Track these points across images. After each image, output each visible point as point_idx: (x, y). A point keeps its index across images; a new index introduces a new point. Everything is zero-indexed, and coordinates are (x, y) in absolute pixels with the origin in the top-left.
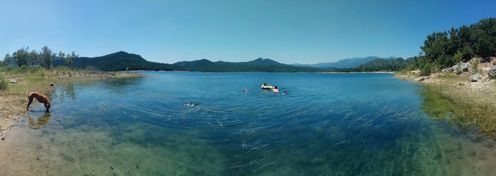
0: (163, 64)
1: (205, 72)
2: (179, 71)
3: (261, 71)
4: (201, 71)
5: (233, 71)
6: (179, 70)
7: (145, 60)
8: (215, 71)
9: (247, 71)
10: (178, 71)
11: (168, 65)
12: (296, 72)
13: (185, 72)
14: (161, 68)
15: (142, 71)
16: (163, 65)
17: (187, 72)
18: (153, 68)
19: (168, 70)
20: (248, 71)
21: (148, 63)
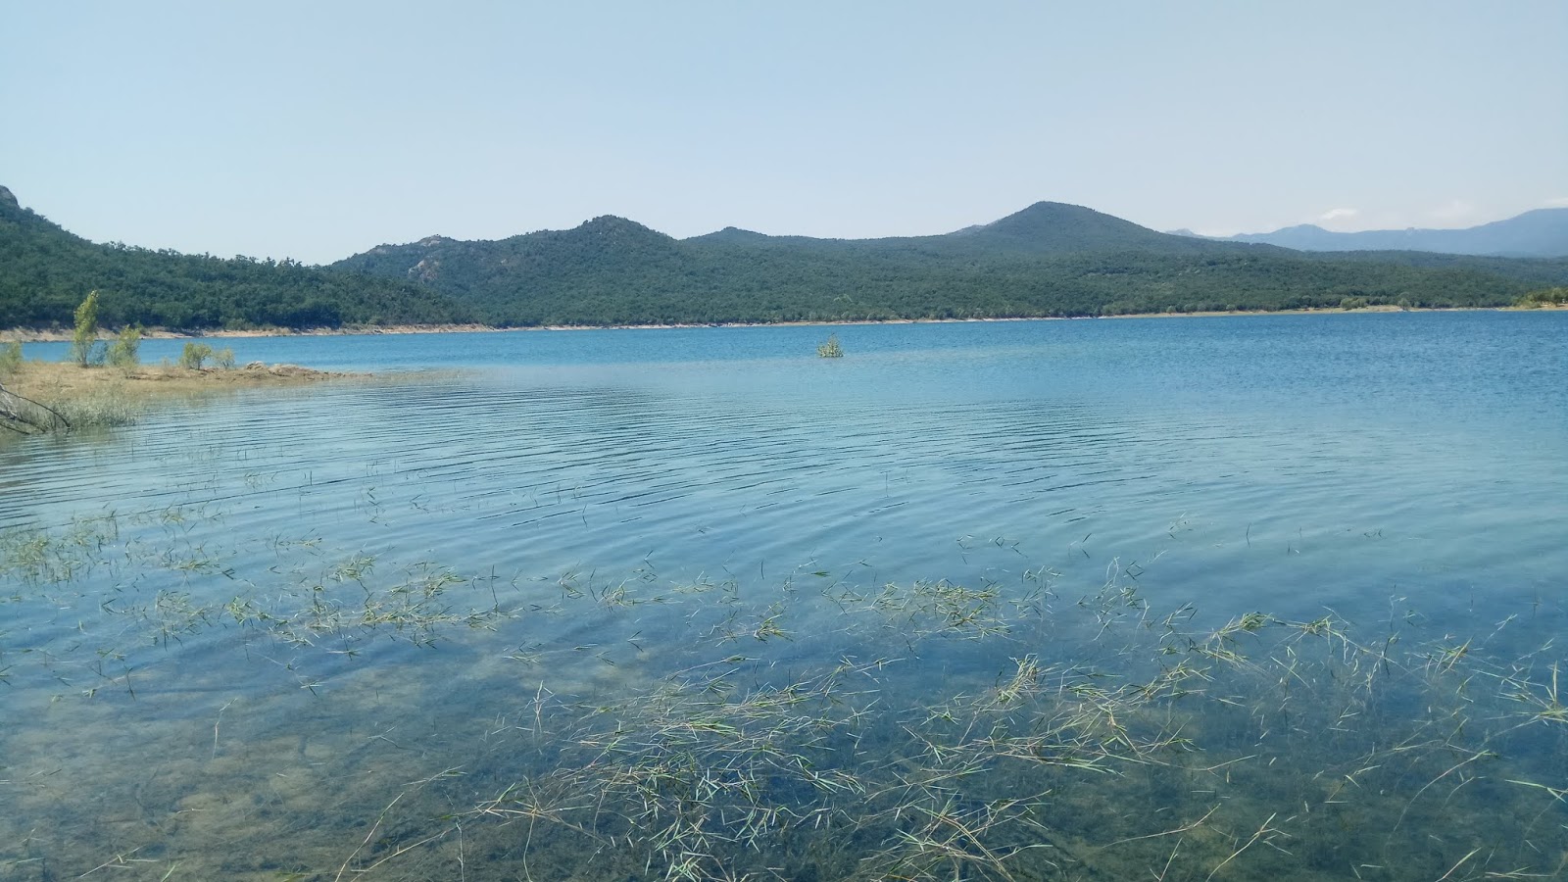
0: (240, 271)
1: (616, 322)
2: (407, 324)
3: (1008, 309)
4: (581, 323)
5: (839, 314)
6: (407, 317)
7: (55, 228)
8: (700, 316)
9: (950, 315)
10: (399, 330)
11: (293, 275)
12: (1310, 304)
13: (458, 329)
14: (238, 304)
15: (47, 335)
16: (245, 279)
17: (480, 329)
18: (158, 307)
19: (302, 320)
20: (961, 310)
21: (97, 255)
